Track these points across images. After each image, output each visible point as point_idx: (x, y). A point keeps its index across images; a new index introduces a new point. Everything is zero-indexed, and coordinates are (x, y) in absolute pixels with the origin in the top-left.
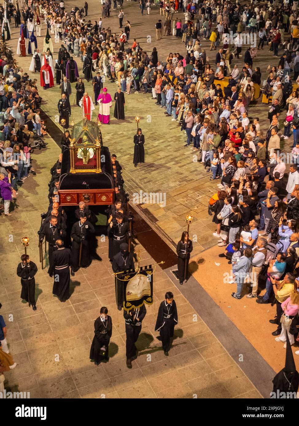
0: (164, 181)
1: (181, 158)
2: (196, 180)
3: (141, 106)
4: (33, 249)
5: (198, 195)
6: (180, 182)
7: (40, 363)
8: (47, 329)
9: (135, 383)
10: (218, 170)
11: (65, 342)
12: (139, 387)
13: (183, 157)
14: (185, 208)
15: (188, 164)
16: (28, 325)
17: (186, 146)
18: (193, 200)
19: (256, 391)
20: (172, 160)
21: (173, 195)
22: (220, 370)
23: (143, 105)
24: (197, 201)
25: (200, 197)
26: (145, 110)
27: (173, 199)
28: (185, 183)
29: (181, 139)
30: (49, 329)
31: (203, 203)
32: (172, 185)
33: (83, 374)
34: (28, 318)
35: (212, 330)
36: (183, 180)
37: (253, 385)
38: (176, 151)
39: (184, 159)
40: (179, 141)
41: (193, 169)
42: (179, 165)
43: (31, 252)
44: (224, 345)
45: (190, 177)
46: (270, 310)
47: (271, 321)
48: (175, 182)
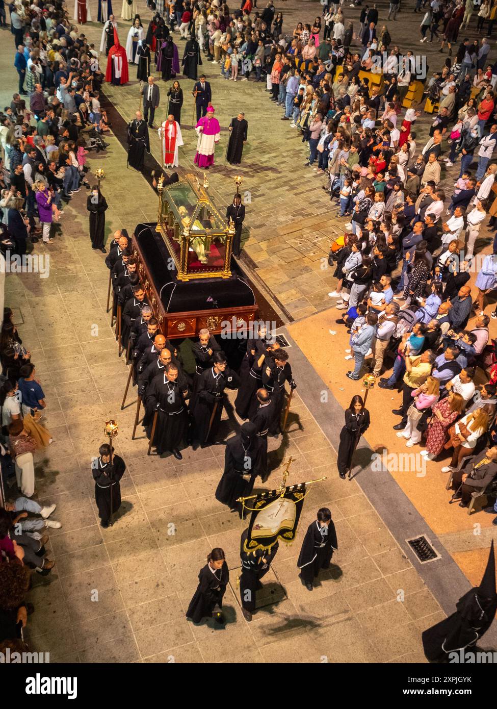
0: (272, 212)
1: (298, 182)
2: (317, 215)
3: (249, 100)
4: (80, 292)
5: (317, 236)
6: (293, 216)
7: (84, 441)
8: (96, 399)
9: (207, 474)
10: (350, 204)
11: (118, 417)
12: (212, 481)
13: (302, 180)
14: (297, 252)
15: (308, 191)
16: (70, 392)
17: (307, 164)
18: (309, 243)
19: (363, 496)
20: (286, 183)
21: (282, 234)
22: (320, 467)
23: (252, 99)
24: (315, 244)
25: (320, 239)
26: (254, 107)
27: (281, 240)
28: (300, 218)
29: (301, 155)
30: (98, 399)
31: (323, 248)
32: (282, 219)
33: (139, 459)
34: (70, 383)
35: (315, 416)
36: (299, 213)
37: (360, 488)
38: (292, 172)
39: (303, 183)
40: (299, 157)
41: (314, 199)
42: (295, 191)
43: (79, 296)
44: (328, 437)
45: (309, 211)
46: (396, 398)
47: (394, 412)
48: (287, 215)
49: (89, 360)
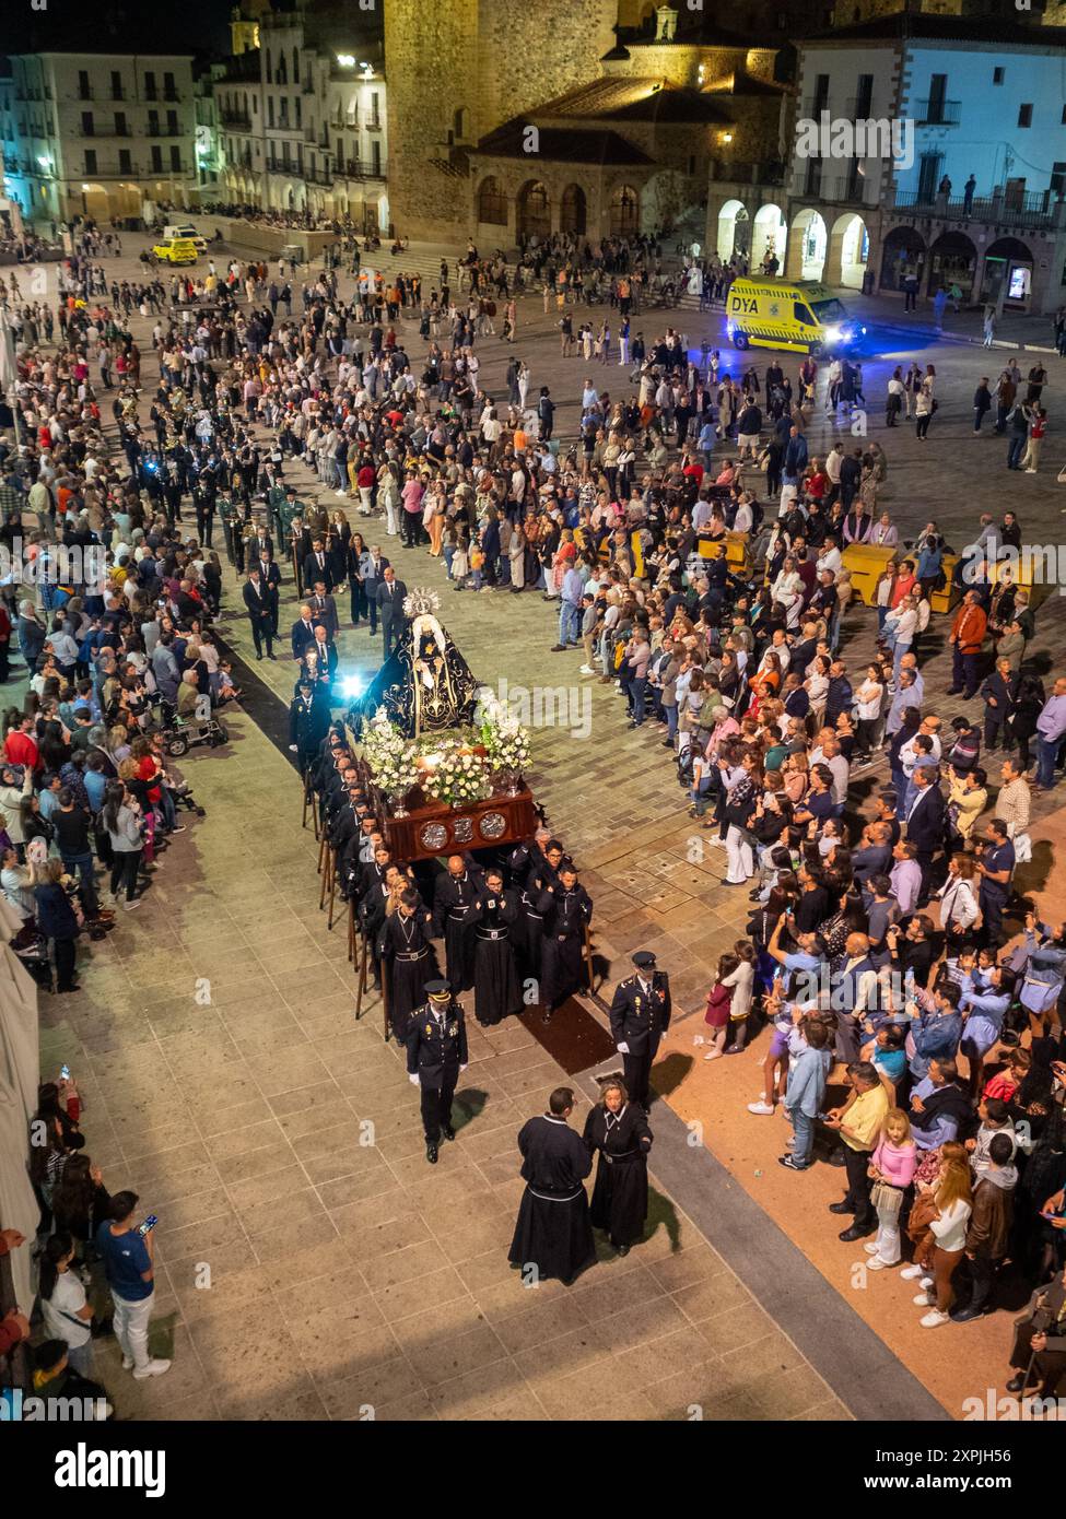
0: (567, 826)
1: (613, 760)
2: (658, 822)
3: (499, 619)
4: (197, 1032)
5: (663, 862)
6: (612, 827)
7: (225, 1357)
8: (244, 1256)
9: (497, 1399)
10: (714, 789)
11: (296, 1292)
12: (510, 1411)
13: (621, 757)
14: (628, 899)
15: (634, 776)
16: (189, 1249)
18: (649, 878)
19: (839, 1405)
20: (589, 765)
21: (594, 865)
22: (736, 1350)
23: (504, 615)
24: (661, 878)
25: (670, 867)
26: (511, 629)
27: (594, 878)
28: (626, 829)
29: (611, 709)
30: (249, 1257)
31: (679, 885)
32: (590, 836)
33: (348, 1381)
34: (189, 1228)
35: (711, 1238)
36: (624, 820)
37: (829, 1389)
38: (598, 742)
39: (623, 763)
40: (608, 713)
41: (647, 790)
42: (609, 780)
43: (194, 1040)
44: (744, 1281)
45: (641, 814)
48: (598, 827)
49: (224, 1172)
